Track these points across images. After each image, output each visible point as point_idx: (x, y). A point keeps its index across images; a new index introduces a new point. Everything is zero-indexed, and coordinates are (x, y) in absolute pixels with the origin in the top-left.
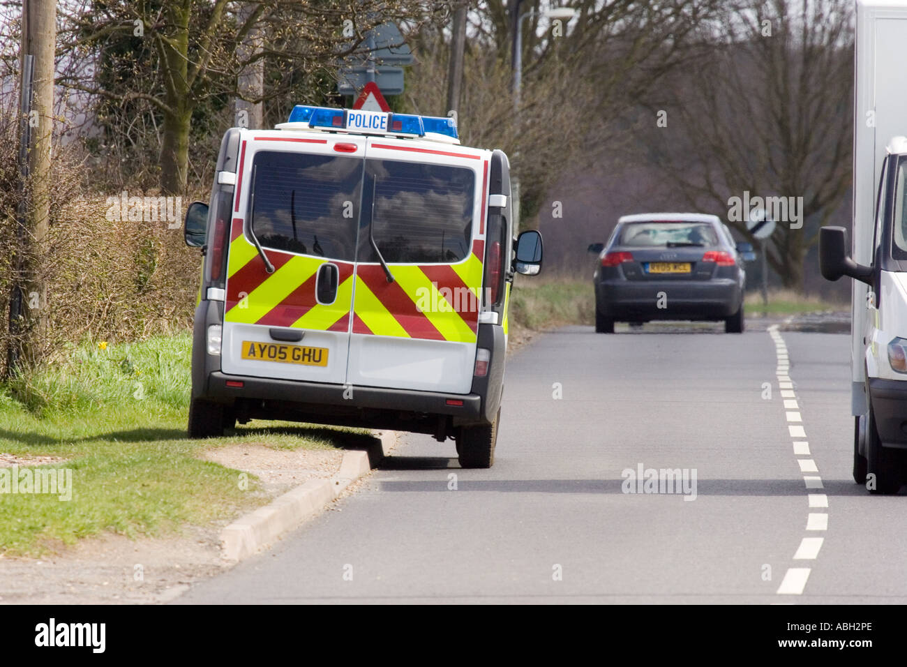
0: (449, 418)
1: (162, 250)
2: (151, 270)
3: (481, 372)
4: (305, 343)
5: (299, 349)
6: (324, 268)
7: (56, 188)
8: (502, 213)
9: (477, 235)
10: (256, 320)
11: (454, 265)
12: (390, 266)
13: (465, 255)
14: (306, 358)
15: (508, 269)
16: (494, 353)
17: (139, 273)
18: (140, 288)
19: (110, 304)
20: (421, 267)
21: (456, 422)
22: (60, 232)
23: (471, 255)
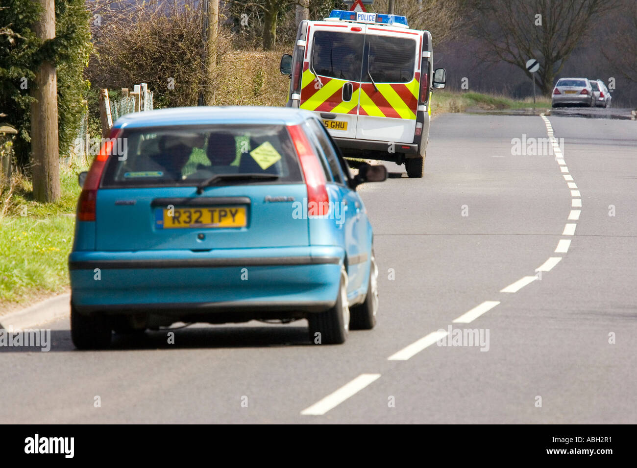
0: (404, 155)
1: (266, 76)
2: (260, 85)
3: (418, 133)
4: (337, 120)
5: (334, 122)
6: (346, 85)
7: (220, 47)
8: (429, 60)
9: (417, 70)
10: (314, 109)
11: (406, 84)
12: (376, 84)
13: (411, 79)
14: (337, 126)
15: (431, 86)
16: (425, 124)
17: (255, 86)
18: (255, 94)
19: (243, 101)
20: (391, 85)
21: (407, 156)
22: (221, 67)
23: (414, 79)
